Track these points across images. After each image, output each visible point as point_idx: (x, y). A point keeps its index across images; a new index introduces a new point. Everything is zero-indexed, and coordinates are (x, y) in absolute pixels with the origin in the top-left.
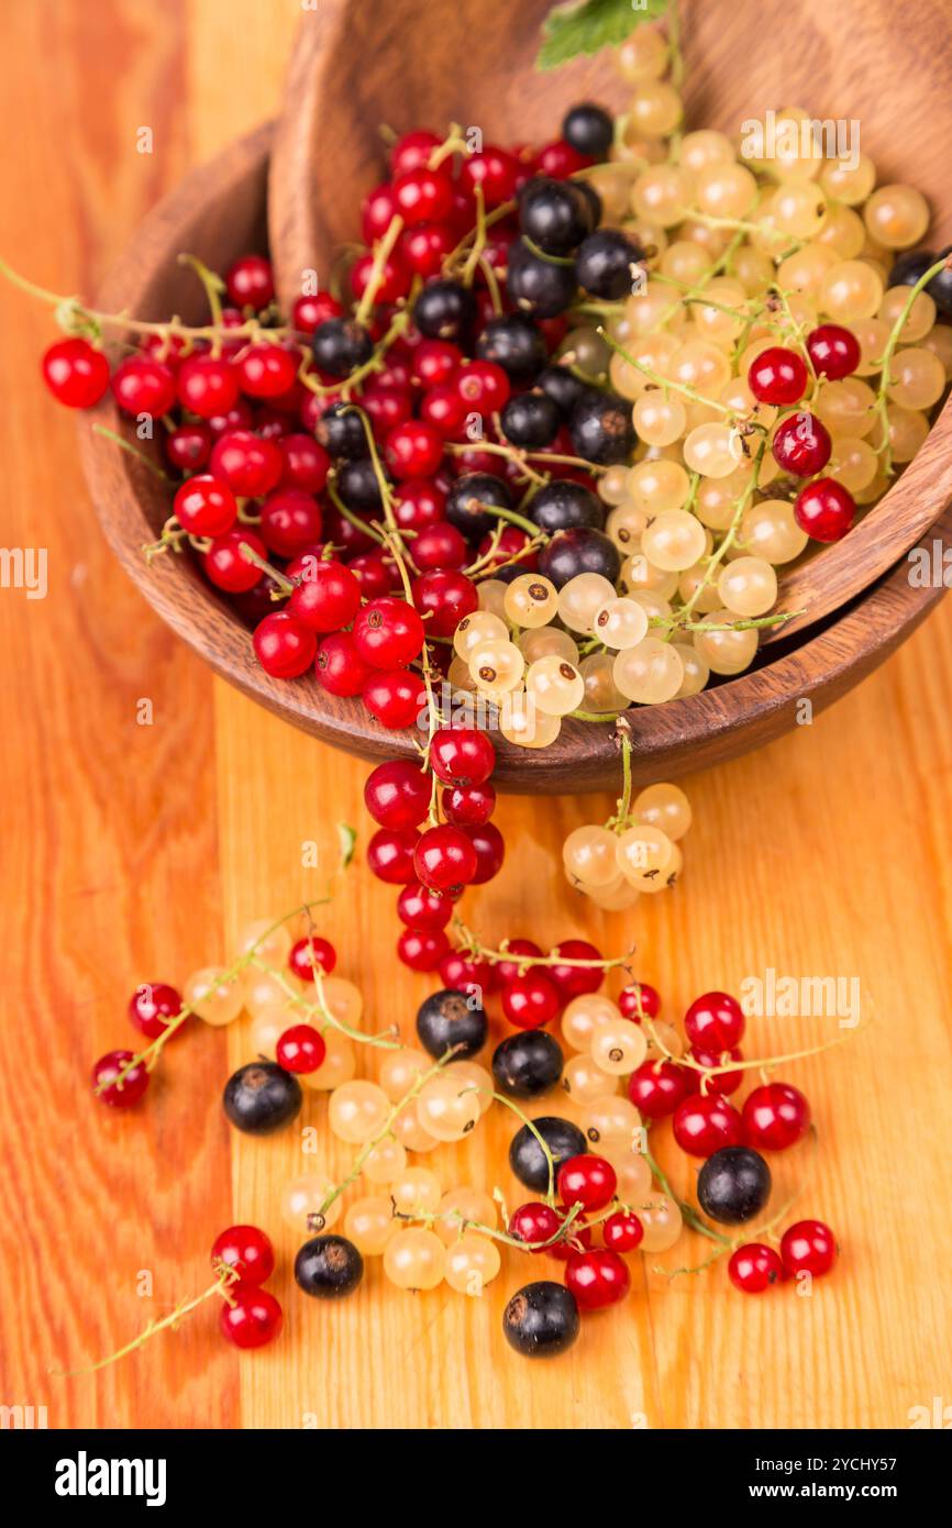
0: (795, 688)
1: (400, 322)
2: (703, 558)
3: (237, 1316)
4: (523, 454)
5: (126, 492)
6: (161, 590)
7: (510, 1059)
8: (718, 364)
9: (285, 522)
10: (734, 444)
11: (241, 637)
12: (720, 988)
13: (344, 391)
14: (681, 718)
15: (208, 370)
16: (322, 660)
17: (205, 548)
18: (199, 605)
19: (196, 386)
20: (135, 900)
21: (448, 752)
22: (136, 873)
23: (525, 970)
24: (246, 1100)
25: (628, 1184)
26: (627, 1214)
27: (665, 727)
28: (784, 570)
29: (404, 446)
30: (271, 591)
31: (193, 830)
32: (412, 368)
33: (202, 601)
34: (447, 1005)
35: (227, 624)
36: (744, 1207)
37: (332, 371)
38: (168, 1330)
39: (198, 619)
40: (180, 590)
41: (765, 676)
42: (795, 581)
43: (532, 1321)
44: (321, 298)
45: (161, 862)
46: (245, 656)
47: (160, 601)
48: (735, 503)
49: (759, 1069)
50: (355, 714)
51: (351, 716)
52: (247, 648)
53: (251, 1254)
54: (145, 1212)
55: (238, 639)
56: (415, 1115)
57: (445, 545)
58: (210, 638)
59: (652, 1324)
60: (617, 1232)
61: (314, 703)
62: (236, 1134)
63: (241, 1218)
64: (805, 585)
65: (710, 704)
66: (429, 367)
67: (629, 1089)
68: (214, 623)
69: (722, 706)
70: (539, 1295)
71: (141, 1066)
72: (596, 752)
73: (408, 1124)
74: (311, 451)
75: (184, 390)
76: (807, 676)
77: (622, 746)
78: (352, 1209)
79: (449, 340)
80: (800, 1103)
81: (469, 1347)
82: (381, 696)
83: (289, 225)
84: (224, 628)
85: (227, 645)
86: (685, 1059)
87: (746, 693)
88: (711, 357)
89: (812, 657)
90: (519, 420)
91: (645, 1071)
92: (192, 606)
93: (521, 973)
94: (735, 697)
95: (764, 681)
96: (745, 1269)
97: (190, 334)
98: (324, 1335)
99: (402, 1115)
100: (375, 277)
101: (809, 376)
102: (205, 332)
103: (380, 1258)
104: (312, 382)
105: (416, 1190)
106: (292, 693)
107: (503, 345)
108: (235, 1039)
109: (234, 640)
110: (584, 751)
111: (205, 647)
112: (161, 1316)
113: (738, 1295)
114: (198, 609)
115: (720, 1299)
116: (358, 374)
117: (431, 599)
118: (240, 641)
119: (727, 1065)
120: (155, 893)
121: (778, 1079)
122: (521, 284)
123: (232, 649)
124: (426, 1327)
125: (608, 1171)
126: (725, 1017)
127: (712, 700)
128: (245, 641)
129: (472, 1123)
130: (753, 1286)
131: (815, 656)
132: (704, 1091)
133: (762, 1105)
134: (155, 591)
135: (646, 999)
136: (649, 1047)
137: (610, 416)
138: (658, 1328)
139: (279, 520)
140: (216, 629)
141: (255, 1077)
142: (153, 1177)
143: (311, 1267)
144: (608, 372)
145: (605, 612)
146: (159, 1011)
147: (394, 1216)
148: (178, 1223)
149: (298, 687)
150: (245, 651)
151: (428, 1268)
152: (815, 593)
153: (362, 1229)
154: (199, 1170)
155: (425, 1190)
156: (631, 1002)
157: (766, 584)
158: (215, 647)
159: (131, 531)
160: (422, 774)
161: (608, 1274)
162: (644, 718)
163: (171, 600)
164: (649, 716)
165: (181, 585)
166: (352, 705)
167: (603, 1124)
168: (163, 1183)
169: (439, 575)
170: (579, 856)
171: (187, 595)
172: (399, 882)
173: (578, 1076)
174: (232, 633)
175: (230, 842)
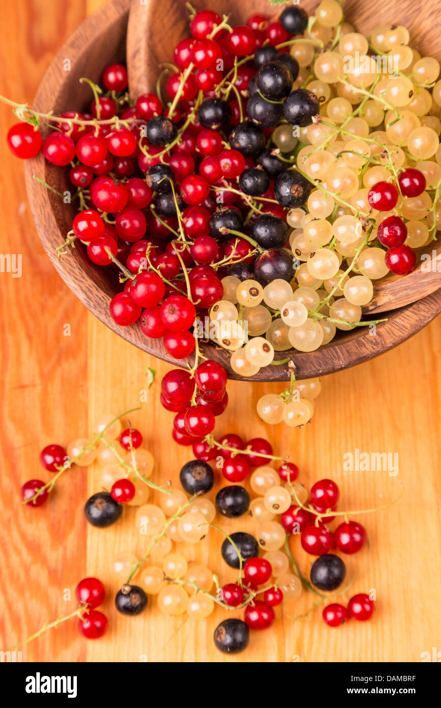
0: (378, 349)
1: (191, 118)
2: (338, 274)
3: (87, 625)
4: (250, 197)
5: (48, 208)
6: (64, 267)
7: (224, 501)
8: (353, 181)
9: (128, 226)
10: (358, 229)
11: (103, 298)
12: (329, 477)
13: (161, 156)
14: (321, 362)
15: (92, 142)
16: (144, 322)
17: (87, 243)
18: (83, 277)
19: (86, 151)
20: (45, 392)
21: (204, 377)
22: (46, 378)
23: (234, 455)
24: (96, 512)
25: (277, 569)
26: (276, 590)
27: (312, 366)
28: (377, 284)
29: (190, 189)
30: (120, 278)
31: (75, 356)
32: (196, 143)
33: (85, 275)
34: (195, 471)
35: (97, 289)
36: (332, 584)
37: (155, 145)
38: (53, 628)
39: (82, 285)
40: (74, 268)
41: (363, 340)
42: (382, 289)
43: (228, 639)
44: (151, 98)
45: (59, 372)
46: (105, 309)
47: (64, 273)
48: (356, 250)
49: (344, 515)
50: (159, 346)
51: (157, 347)
52: (106, 303)
53: (95, 593)
54: (44, 562)
55: (102, 298)
56: (177, 526)
57: (208, 248)
58: (88, 297)
59: (284, 636)
60: (271, 597)
61: (139, 338)
62: (90, 527)
63: (90, 574)
64: (387, 292)
65: (335, 355)
66: (205, 144)
67: (281, 519)
68: (90, 288)
69: (341, 356)
70: (231, 625)
71: (46, 490)
72: (277, 377)
73: (173, 530)
74: (143, 189)
75: (80, 153)
76: (385, 343)
77: (290, 375)
78: (144, 572)
79: (217, 130)
80: (362, 532)
81: (197, 643)
82: (173, 344)
83: (137, 52)
84: (95, 292)
85: (96, 301)
86: (308, 507)
87: (354, 350)
88: (350, 177)
89: (388, 332)
90: (249, 183)
91: (289, 512)
92: (79, 278)
93: (232, 456)
94: (348, 351)
95: (363, 343)
96: (330, 616)
97: (83, 123)
98: (127, 631)
99: (171, 525)
100: (179, 89)
101: (399, 195)
102: (93, 123)
103: (157, 596)
104: (144, 149)
105: (175, 566)
106: (128, 331)
107: (243, 140)
108: (92, 473)
109: (100, 299)
110: (271, 376)
111: (86, 302)
112: (52, 621)
113: (326, 627)
114: (83, 280)
115: (316, 627)
116: (168, 147)
117: (200, 292)
118: (103, 299)
119: (329, 513)
120: (55, 388)
121: (353, 519)
122: (255, 110)
123: (99, 304)
124: (177, 630)
125: (268, 566)
126: (330, 493)
127: (337, 352)
128: (106, 300)
129: (204, 536)
130: (334, 624)
131: (390, 332)
132: (317, 525)
133: (344, 532)
134: (61, 268)
135: (292, 472)
136: (292, 500)
137: (296, 187)
138: (287, 640)
139: (125, 224)
140: (91, 292)
141: (100, 503)
142: (49, 542)
143: (124, 601)
144: (296, 157)
145: (286, 309)
146: (55, 461)
147: (164, 579)
148: (60, 567)
149: (131, 329)
150: (105, 306)
151: (179, 606)
152: (392, 298)
153: (148, 583)
154: (71, 540)
155: (180, 566)
156: (284, 473)
157: (368, 290)
158: (91, 302)
159: (50, 232)
160: (190, 380)
161: (265, 616)
162: (302, 360)
163: (69, 273)
164: (305, 359)
165: (74, 265)
166: (157, 341)
167: (267, 536)
168: (54, 546)
169: (204, 279)
170: (264, 410)
171: (77, 271)
172: (175, 411)
173: (257, 510)
174: (99, 295)
175: (93, 365)
